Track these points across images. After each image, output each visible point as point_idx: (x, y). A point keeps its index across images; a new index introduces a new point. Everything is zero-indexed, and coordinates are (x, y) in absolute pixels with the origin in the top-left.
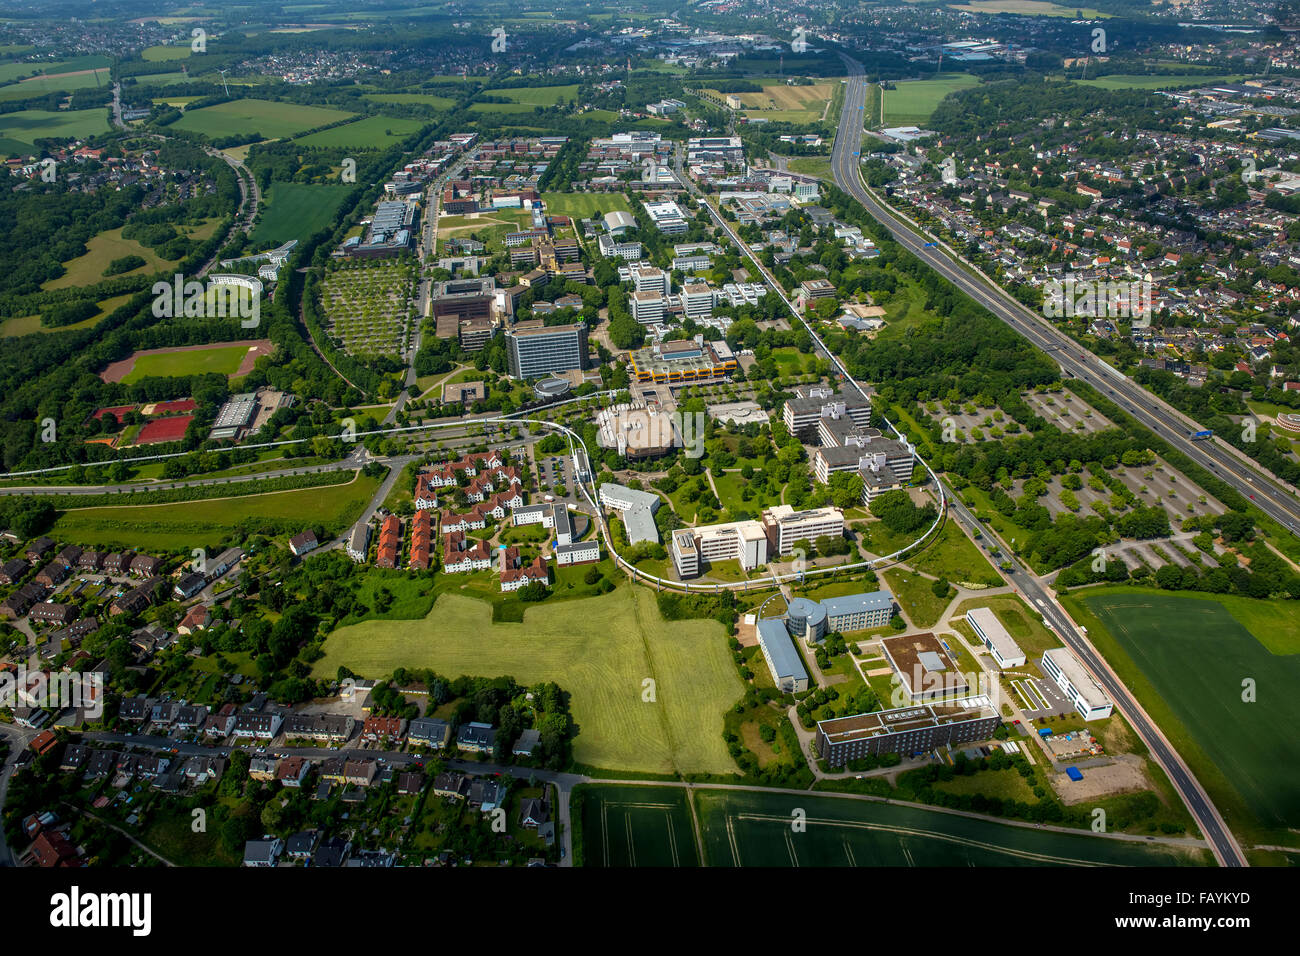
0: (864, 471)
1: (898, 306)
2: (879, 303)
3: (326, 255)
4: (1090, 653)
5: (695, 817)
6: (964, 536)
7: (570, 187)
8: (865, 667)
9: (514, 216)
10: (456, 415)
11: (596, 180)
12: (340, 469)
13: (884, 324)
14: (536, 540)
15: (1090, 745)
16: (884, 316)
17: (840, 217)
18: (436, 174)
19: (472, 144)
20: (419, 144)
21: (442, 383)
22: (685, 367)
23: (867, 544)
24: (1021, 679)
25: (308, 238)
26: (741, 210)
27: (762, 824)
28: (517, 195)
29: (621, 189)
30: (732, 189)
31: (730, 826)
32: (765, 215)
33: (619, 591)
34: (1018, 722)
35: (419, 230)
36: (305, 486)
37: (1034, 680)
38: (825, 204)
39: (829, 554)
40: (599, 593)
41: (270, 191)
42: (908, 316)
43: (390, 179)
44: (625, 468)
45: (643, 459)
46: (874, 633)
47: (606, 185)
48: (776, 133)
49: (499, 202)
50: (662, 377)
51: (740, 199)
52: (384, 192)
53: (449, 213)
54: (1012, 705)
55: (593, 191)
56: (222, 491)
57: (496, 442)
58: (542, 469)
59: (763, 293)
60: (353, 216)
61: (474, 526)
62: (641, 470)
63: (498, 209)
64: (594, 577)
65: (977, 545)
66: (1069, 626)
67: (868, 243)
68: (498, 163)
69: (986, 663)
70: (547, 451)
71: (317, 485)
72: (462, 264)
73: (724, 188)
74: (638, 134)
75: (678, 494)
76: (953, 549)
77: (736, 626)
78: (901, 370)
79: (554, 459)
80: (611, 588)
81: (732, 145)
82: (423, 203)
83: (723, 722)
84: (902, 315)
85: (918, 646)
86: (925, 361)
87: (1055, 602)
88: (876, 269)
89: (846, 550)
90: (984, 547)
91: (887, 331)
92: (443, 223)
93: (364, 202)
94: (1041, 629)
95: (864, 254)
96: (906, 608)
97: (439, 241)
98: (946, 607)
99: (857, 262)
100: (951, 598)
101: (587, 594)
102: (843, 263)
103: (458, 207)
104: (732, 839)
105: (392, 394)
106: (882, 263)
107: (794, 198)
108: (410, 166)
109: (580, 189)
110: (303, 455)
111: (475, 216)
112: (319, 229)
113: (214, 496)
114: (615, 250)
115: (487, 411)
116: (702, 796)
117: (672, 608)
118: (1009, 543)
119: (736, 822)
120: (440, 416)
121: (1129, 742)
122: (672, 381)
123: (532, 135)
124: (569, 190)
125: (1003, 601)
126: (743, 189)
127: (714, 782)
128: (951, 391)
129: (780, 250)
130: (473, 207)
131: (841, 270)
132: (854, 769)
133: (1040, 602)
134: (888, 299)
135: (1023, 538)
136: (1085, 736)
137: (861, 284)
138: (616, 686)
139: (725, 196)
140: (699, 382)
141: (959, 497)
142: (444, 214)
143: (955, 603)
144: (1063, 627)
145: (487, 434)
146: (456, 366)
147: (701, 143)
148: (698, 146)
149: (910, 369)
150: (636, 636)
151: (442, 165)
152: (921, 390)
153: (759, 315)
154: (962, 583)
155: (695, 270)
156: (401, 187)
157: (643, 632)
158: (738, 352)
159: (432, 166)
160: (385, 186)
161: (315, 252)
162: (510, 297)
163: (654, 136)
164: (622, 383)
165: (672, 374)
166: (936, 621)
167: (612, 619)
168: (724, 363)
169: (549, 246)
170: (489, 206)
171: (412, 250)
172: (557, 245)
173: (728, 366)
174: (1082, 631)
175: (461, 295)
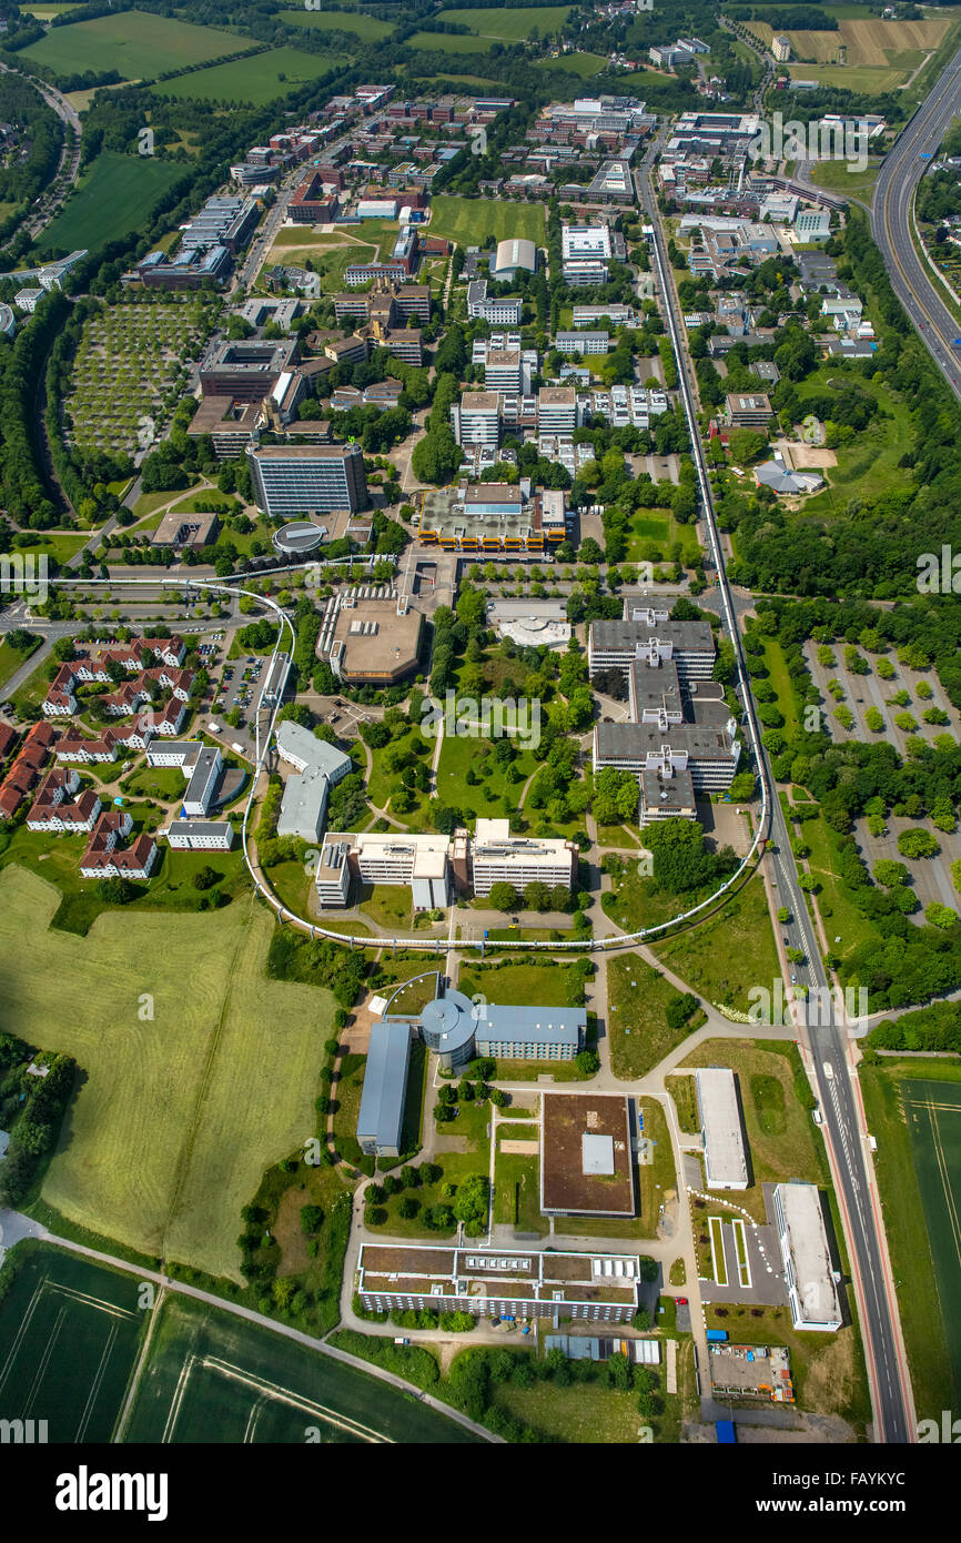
0: (649, 775)
1: (860, 453)
2: (833, 444)
3: (113, 277)
4: (864, 1192)
5: (147, 1344)
6: (768, 913)
7: (476, 189)
8: (503, 1133)
9: (379, 232)
10: (161, 564)
11: (516, 180)
13: (824, 484)
14: (166, 798)
15: (777, 1380)
16: (831, 471)
17: (845, 275)
18: (306, 153)
19: (380, 104)
20: (307, 102)
21: (168, 506)
22: (488, 531)
23: (610, 900)
24: (728, 1216)
25: (100, 249)
26: (700, 250)
27: (230, 1384)
28: (394, 198)
29: (545, 197)
30: (703, 210)
31: (185, 1374)
32: (729, 264)
33: (230, 911)
34: (684, 1302)
35: (245, 250)
37: (748, 1224)
38: (832, 249)
39: (544, 909)
40: (205, 906)
41: (93, 166)
42: (867, 476)
43: (243, 159)
44: (337, 693)
45: (360, 685)
46: (543, 1069)
47: (527, 188)
48: (820, 109)
49: (366, 208)
50: (452, 543)
51: (707, 229)
52: (228, 176)
53: (296, 220)
54: (691, 1265)
55: (506, 197)
57: (191, 618)
58: (229, 674)
59: (659, 408)
60: (171, 216)
61: (101, 756)
62: (356, 700)
63: (362, 220)
64: (209, 879)
65: (779, 933)
66: (853, 1128)
67: (866, 329)
68: (397, 141)
69: (689, 1170)
70: (247, 646)
72: (273, 310)
73: (693, 208)
74: (611, 99)
75: (385, 752)
76: (738, 935)
77: (354, 1011)
78: (805, 580)
79: (252, 661)
80: (224, 901)
81: (741, 130)
82: (270, 201)
83: (260, 1182)
84: (858, 472)
85: (592, 1119)
86: (849, 569)
87: (853, 1073)
88: (857, 379)
89: (571, 907)
90: (786, 942)
91: (824, 500)
92: (285, 237)
93: (194, 195)
94: (802, 1124)
95: (849, 350)
96: (613, 1037)
97: (266, 266)
98: (675, 1045)
99: (833, 363)
100: (691, 1031)
101: (188, 905)
102: (807, 364)
103: (312, 211)
104: (178, 1397)
105: (98, 517)
106: (869, 369)
107: (792, 234)
108: (278, 138)
109: (490, 193)
111: (328, 228)
112: (121, 235)
114: (481, 308)
115: (202, 563)
116: (173, 1309)
117: (285, 960)
118: (830, 939)
119: (198, 1370)
120: (141, 563)
121: (846, 1391)
122: (465, 550)
123: (467, 92)
124: (472, 195)
125: (766, 1056)
126: (719, 210)
127: (201, 1286)
128: (866, 631)
129: (724, 331)
130: (332, 213)
131: (799, 377)
132: (400, 1323)
133: (828, 1070)
134: (850, 440)
135: (857, 938)
136: (778, 1360)
137: (817, 408)
138: (152, 1078)
139: (689, 221)
140: (503, 556)
141: (793, 835)
142: (290, 223)
143: (692, 1043)
144: (842, 1126)
145: (186, 602)
146: (197, 481)
147: (698, 123)
148: (690, 127)
149: (821, 580)
150: (216, 996)
151: (320, 139)
152: (820, 624)
153: (641, 446)
154: (721, 1006)
155: (585, 352)
156: (252, 172)
157: (230, 990)
158: (585, 509)
159: (307, 140)
160: (232, 169)
161: (101, 271)
162: (299, 378)
163: (636, 105)
164: (396, 543)
165: (466, 539)
166: (648, 1069)
167: (201, 957)
168: (547, 531)
169: (388, 296)
170: (352, 214)
171: (221, 280)
172: (400, 295)
173: (551, 536)
174: (869, 1143)
175: (240, 367)
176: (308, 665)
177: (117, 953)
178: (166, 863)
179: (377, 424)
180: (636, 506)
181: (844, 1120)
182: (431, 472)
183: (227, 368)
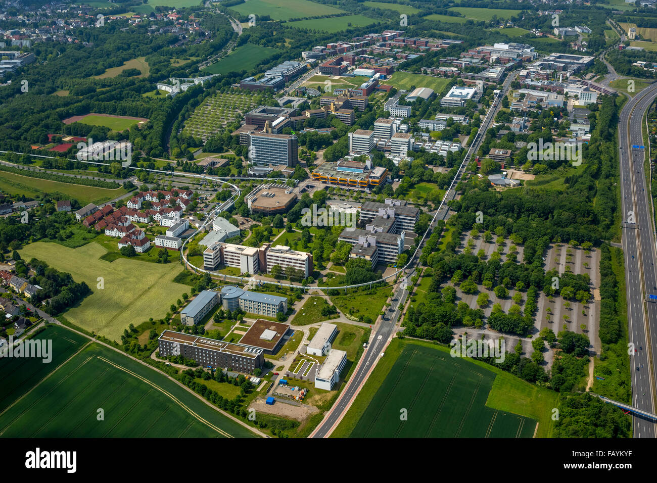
0: (358, 245)
1: (548, 177)
3: (228, 84)
5: (81, 350)
6: (387, 297)
7: (420, 70)
8: (236, 328)
11: (442, 68)
12: (114, 182)
13: (520, 185)
16: (528, 181)
18: (342, 50)
19: (392, 37)
20: (355, 34)
25: (227, 74)
26: (520, 101)
27: (103, 363)
29: (452, 76)
30: (534, 88)
31: (90, 359)
32: (530, 107)
34: (277, 374)
35: (293, 81)
36: (94, 185)
37: (316, 363)
38: (592, 107)
40: (159, 262)
41: (240, 48)
42: (546, 185)
43: (310, 49)
45: (258, 212)
47: (445, 72)
49: (359, 71)
50: (325, 179)
51: (530, 95)
52: (299, 55)
53: (323, 73)
54: (286, 368)
55: (433, 75)
56: (57, 178)
58: (207, 206)
61: (142, 220)
62: (254, 220)
63: (355, 76)
64: (162, 254)
66: (378, 351)
67: (587, 137)
68: (391, 50)
69: (302, 348)
70: (219, 199)
71: (99, 186)
72: (293, 101)
73: (529, 87)
74: (515, 44)
81: (580, 61)
82: (314, 65)
83: (140, 324)
84: (542, 183)
85: (273, 327)
87: (389, 340)
92: (313, 78)
93: (280, 60)
94: (357, 345)
96: (297, 315)
97: (300, 87)
100: (331, 319)
101: (153, 261)
103: (332, 71)
104: (84, 363)
105: (180, 155)
107: (577, 102)
108: (331, 44)
110: (106, 172)
111: (337, 77)
112: (239, 71)
113: (53, 180)
114: (390, 108)
116: (93, 345)
117: (181, 278)
119: (94, 359)
120: (189, 171)
121: (324, 403)
124: (416, 72)
126: (541, 89)
127: (105, 342)
129: (508, 129)
130: (342, 72)
132: (170, 360)
133: (380, 337)
134: (545, 172)
142: (320, 74)
144: (374, 350)
146: (227, 151)
147: (558, 57)
148: (552, 58)
150: (151, 283)
153: (438, 162)
154: (347, 315)
155: (434, 130)
156: (311, 54)
157: (156, 282)
158: (397, 179)
159: (345, 46)
160: (303, 53)
161: (223, 81)
162: (287, 120)
163: (528, 48)
164: (301, 176)
165: (332, 178)
166: (305, 325)
167: (151, 274)
168: (370, 179)
169: (346, 98)
170: (352, 74)
171: (275, 90)
172: (352, 98)
173: (372, 182)
174: (382, 354)
175: (265, 114)
176: (239, 205)
177: (120, 268)
178: (151, 250)
179: (314, 137)
180: (421, 180)
181: (376, 349)
182: (330, 156)
183: (259, 114)
